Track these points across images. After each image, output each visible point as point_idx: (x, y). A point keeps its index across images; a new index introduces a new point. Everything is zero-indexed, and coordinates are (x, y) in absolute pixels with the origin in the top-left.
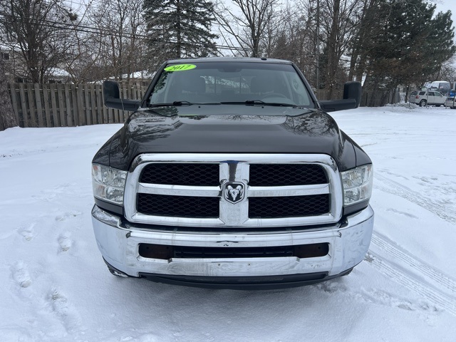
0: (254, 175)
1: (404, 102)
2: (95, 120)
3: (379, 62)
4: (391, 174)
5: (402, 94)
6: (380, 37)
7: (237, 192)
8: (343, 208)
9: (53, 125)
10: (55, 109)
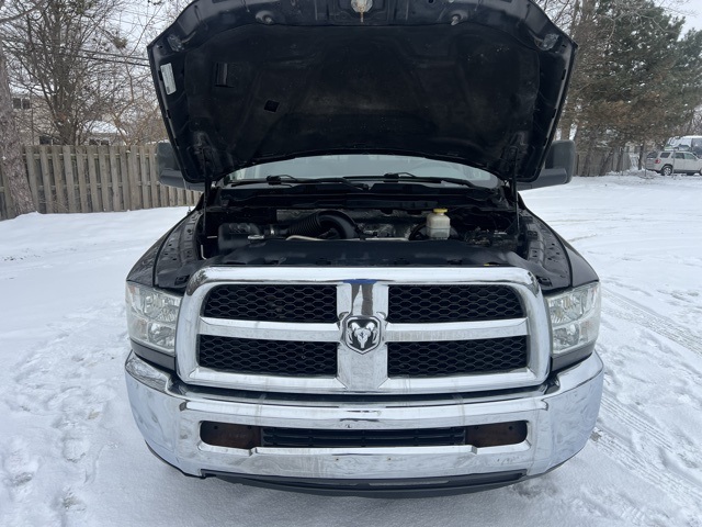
0: (397, 304)
1: (636, 169)
2: (155, 201)
3: (596, 107)
4: (621, 286)
5: (634, 157)
6: (598, 69)
7: (367, 334)
8: (551, 360)
9: (91, 209)
10: (94, 184)
